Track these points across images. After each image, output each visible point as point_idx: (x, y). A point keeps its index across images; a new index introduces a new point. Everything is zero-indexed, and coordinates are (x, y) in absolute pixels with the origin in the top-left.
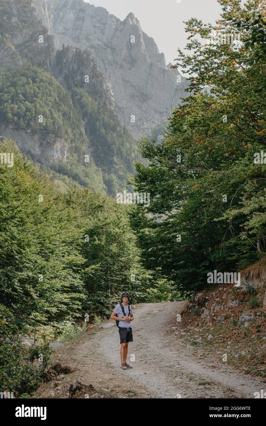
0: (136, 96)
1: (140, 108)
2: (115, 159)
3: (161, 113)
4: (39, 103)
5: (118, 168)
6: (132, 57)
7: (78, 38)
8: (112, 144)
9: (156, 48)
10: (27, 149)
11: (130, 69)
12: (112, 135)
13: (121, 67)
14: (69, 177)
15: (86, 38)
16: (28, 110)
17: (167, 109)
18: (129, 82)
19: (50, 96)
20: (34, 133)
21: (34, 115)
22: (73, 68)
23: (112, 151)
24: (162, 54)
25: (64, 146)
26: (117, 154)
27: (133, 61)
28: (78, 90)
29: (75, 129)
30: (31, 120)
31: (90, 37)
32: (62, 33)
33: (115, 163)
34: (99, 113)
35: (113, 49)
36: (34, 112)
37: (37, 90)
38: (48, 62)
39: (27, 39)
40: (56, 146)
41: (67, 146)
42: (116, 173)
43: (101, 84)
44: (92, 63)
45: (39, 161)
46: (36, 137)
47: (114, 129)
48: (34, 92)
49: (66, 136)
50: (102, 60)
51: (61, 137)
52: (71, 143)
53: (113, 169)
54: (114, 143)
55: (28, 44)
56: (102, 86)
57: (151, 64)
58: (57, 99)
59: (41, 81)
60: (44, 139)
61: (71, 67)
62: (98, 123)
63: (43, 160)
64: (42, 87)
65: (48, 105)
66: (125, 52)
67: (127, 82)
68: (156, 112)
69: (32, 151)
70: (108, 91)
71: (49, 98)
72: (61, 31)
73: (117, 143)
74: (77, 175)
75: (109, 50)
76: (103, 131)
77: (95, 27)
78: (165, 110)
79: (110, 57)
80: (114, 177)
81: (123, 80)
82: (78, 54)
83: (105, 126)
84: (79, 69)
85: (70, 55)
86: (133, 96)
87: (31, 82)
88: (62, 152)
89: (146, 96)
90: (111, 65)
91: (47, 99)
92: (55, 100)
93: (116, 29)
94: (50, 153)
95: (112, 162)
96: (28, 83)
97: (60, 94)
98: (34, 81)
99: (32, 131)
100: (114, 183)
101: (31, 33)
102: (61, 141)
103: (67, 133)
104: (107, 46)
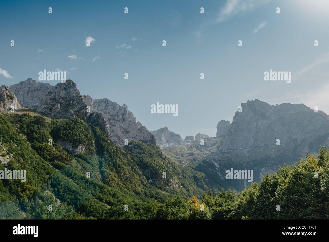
0: (125, 132)
1: (126, 136)
2: (105, 153)
3: (133, 138)
4: (75, 131)
5: (106, 156)
6: (123, 118)
7: (106, 112)
8: (105, 147)
9: (133, 116)
10: (67, 149)
11: (122, 122)
12: (105, 143)
13: (120, 122)
14: (82, 159)
15: (108, 112)
16: (69, 133)
17: (135, 136)
18: (122, 127)
19: (81, 128)
20: (70, 142)
21: (71, 135)
22: (95, 119)
23: (104, 149)
24: (135, 118)
25: (83, 147)
26: (106, 151)
27: (124, 120)
28: (95, 127)
29: (89, 141)
30: (69, 137)
31: (110, 112)
32: (100, 111)
33: (105, 154)
34: (101, 135)
35: (118, 116)
36: (71, 134)
37: (75, 126)
38: (86, 117)
39: (79, 109)
40: (79, 147)
41: (84, 147)
42: (105, 158)
43: (105, 125)
44: (102, 118)
45: (71, 153)
46: (71, 144)
47: (106, 141)
48: (74, 127)
49: (85, 143)
50: (114, 120)
51: (82, 144)
52: (87, 146)
53: (104, 157)
54: (105, 146)
55: (79, 111)
56: (105, 126)
57: (130, 121)
58: (83, 129)
59: (78, 123)
60: (74, 145)
61: (94, 119)
62: (100, 139)
63: (73, 153)
64: (78, 125)
65: (79, 131)
66: (121, 117)
67: (121, 127)
68: (131, 137)
69: (69, 149)
70: (107, 128)
71: (80, 129)
72: (100, 110)
73: (107, 147)
74: (86, 158)
75: (116, 116)
76: (102, 142)
77: (112, 108)
78: (134, 137)
79: (116, 119)
80: (103, 160)
81: (120, 126)
82: (97, 114)
83: (103, 140)
84: (97, 120)
85: (94, 115)
86: (123, 132)
87: (74, 123)
88: (82, 150)
89: (128, 132)
90: (117, 121)
91: (79, 129)
92: (82, 130)
93: (119, 109)
94: (76, 150)
95: (104, 154)
96: (72, 123)
97: (85, 128)
98: (75, 122)
99: (69, 142)
100: (103, 162)
101: (80, 107)
102: (82, 145)
103: (85, 142)
104: (116, 115)
